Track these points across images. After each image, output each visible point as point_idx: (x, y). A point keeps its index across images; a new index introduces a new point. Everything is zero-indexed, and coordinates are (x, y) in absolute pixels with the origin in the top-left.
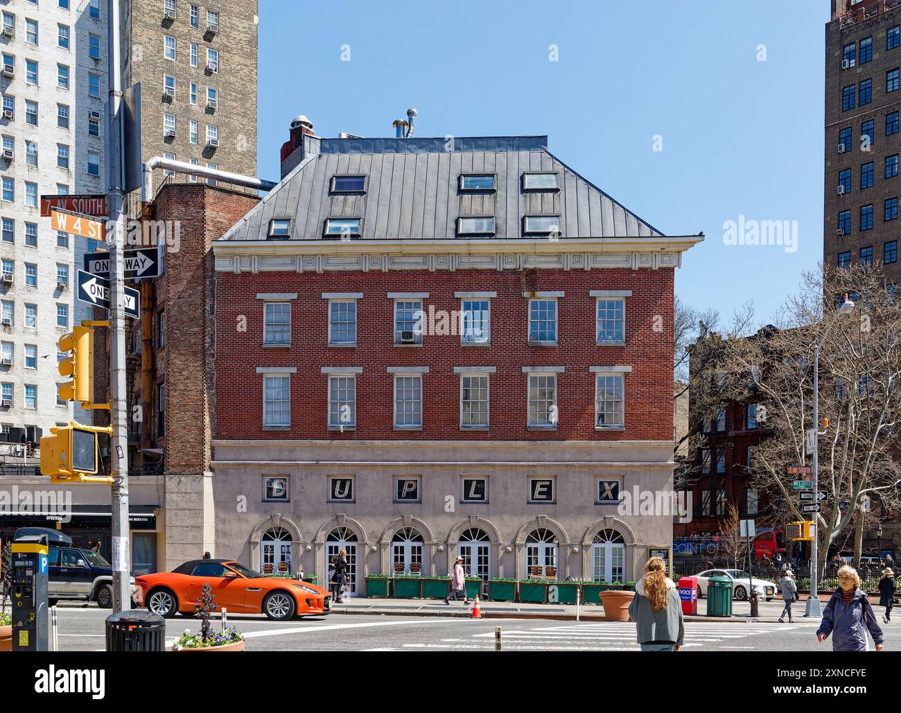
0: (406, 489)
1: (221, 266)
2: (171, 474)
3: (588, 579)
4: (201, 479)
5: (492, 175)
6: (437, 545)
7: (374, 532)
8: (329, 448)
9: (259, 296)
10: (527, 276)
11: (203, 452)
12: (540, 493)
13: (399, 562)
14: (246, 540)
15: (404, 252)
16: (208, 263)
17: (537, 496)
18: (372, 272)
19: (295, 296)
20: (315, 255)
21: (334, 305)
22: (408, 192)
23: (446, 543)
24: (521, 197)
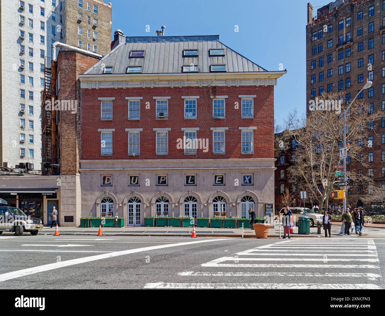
0: (161, 180)
1: (83, 86)
2: (62, 174)
3: (239, 217)
4: (75, 177)
5: (197, 50)
6: (175, 203)
7: (148, 198)
8: (128, 163)
9: (99, 99)
10: (212, 89)
11: (76, 165)
12: (218, 181)
13: (159, 211)
14: (94, 202)
15: (160, 79)
16: (77, 84)
17: (217, 182)
18: (147, 88)
19: (114, 98)
20: (122, 81)
21: (131, 102)
22: (162, 57)
23: (178, 202)
24: (209, 58)
